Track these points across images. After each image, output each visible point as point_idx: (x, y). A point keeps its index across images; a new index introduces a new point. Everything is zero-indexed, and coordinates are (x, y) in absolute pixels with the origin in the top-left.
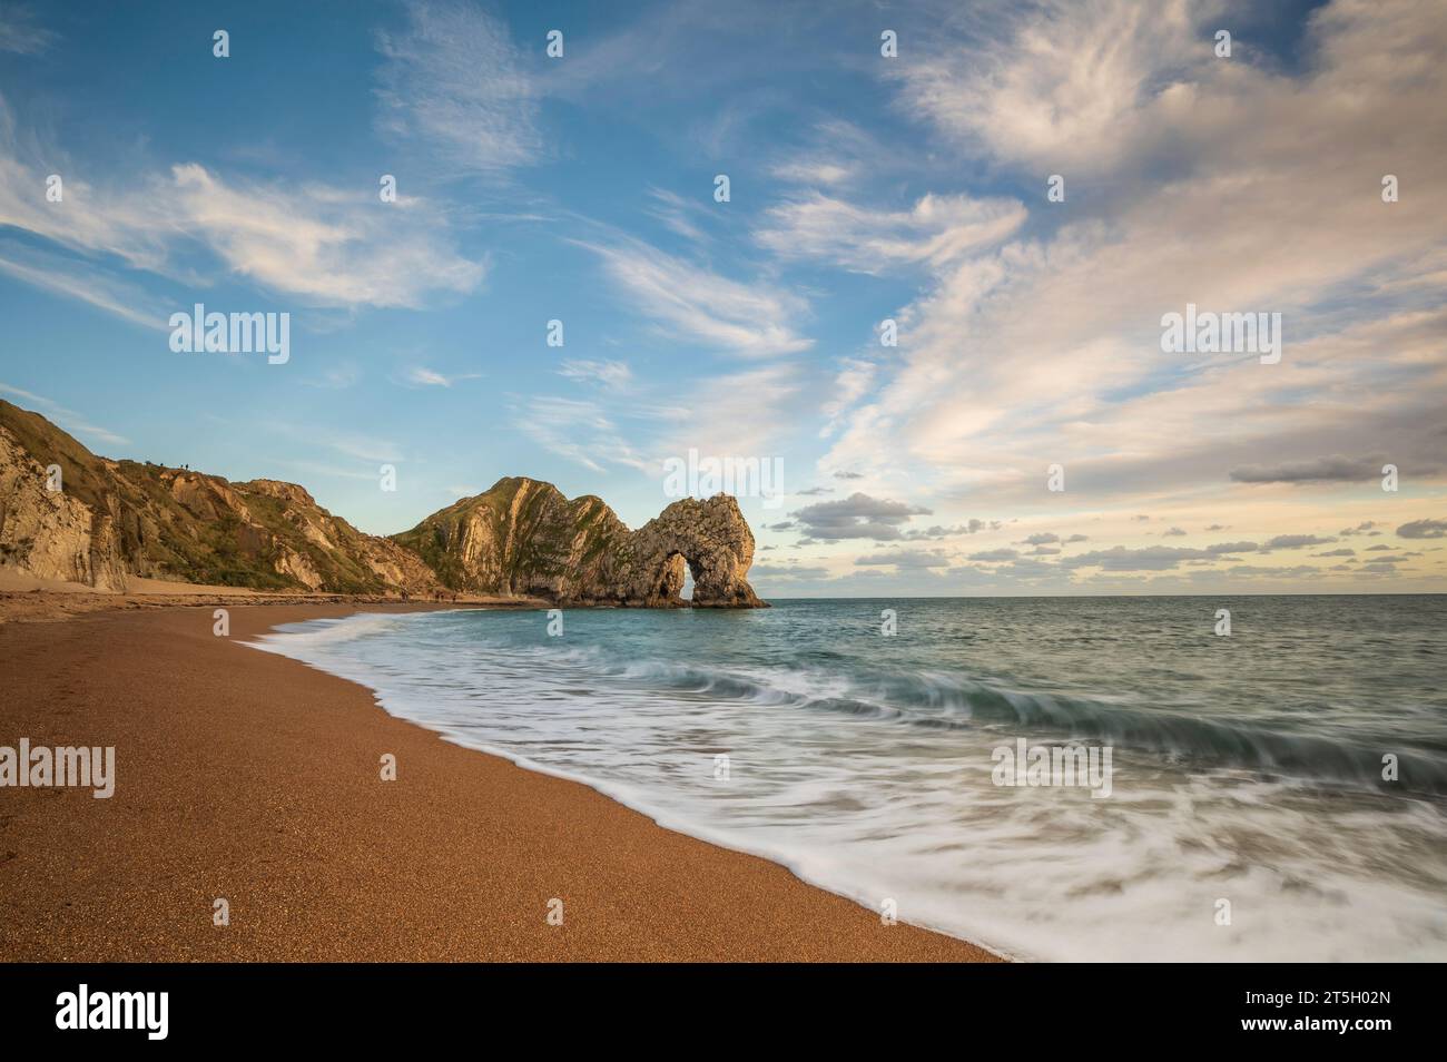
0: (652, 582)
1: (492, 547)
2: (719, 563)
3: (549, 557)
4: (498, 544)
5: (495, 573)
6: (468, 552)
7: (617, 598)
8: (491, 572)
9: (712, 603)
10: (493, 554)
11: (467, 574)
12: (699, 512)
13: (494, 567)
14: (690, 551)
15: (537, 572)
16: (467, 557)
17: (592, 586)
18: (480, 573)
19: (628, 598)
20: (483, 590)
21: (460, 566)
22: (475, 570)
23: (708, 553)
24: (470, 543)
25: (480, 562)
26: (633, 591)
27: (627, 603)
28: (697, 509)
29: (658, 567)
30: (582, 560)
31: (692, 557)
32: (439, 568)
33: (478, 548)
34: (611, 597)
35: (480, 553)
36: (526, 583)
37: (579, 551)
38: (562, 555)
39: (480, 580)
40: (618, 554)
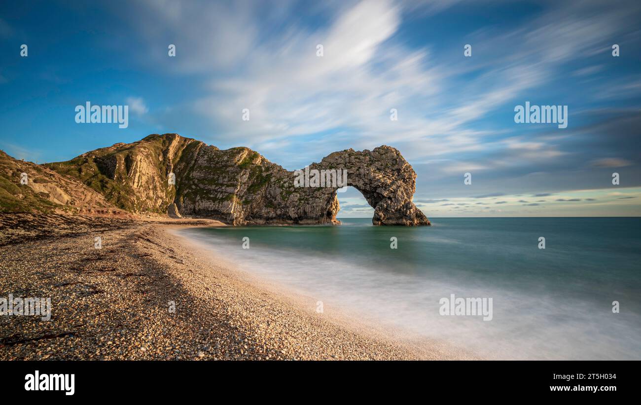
0: (325, 206)
1: (156, 178)
2: (399, 193)
3: (213, 187)
4: (161, 177)
5: (162, 198)
6: (136, 180)
7: (290, 218)
8: (158, 197)
9: (394, 222)
10: (158, 184)
11: (138, 198)
12: (368, 158)
13: (160, 193)
14: (365, 184)
15: (202, 198)
16: (136, 184)
17: (261, 209)
18: (148, 197)
19: (300, 218)
20: (153, 212)
21: (130, 191)
22: (144, 195)
23: (385, 186)
24: (138, 174)
25: (147, 189)
26: (305, 213)
27: (300, 222)
28: (365, 155)
29: (330, 196)
30: (248, 190)
31: (368, 188)
32: (107, 192)
33: (144, 179)
34: (284, 217)
35: (147, 182)
36: (192, 206)
37: (244, 183)
38: (228, 186)
39: (150, 204)
40: (283, 186)
